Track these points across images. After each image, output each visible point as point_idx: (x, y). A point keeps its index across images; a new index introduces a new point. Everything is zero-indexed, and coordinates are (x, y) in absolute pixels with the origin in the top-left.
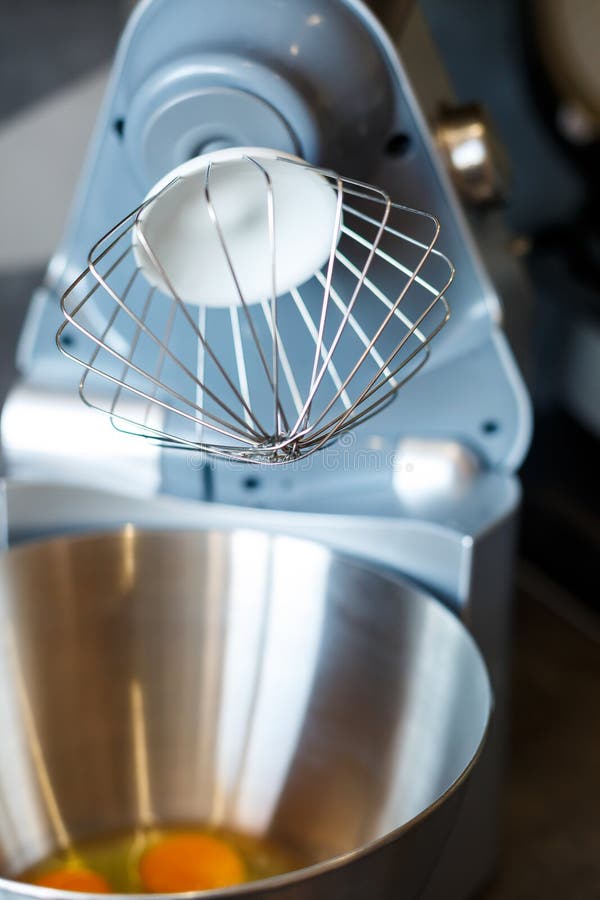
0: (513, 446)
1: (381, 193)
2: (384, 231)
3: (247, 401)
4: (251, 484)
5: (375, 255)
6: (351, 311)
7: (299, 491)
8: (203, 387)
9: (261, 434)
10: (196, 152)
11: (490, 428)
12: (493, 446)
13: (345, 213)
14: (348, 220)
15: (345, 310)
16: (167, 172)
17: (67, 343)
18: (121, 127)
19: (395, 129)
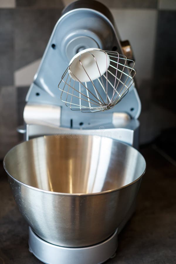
0: (137, 113)
1: (116, 52)
2: (119, 59)
3: (99, 100)
4: (81, 124)
5: (118, 64)
6: (117, 77)
7: (91, 125)
10: (77, 52)
11: (132, 109)
12: (132, 113)
13: (110, 57)
14: (111, 58)
15: (119, 80)
16: (72, 57)
17: (38, 94)
18: (53, 46)
19: (114, 45)
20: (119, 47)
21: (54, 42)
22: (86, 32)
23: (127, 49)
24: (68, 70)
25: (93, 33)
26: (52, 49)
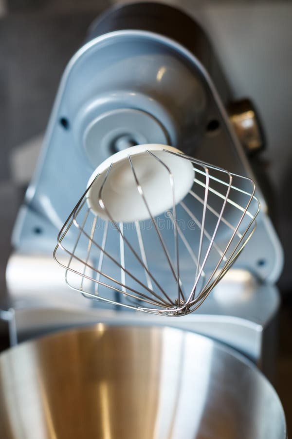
0: (273, 271)
8: (125, 270)
9: (170, 303)
11: (261, 263)
12: (263, 272)
17: (38, 231)
18: (64, 123)
19: (211, 118)
20: (223, 119)
21: (65, 114)
22: (132, 97)
23: (247, 121)
24: (85, 201)
25: (151, 100)
26: (60, 129)
